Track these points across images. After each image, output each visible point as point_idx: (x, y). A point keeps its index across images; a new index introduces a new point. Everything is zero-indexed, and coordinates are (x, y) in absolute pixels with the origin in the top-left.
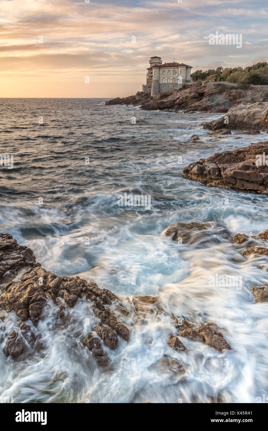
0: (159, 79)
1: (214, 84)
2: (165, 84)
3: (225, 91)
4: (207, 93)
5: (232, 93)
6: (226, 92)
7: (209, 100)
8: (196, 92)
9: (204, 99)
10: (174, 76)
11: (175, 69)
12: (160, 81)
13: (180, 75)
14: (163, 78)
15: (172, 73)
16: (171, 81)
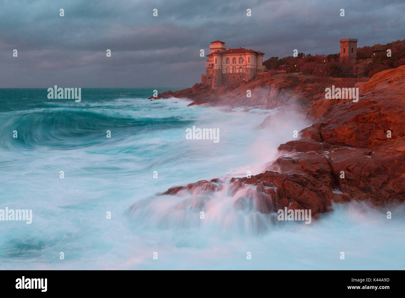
0: (222, 68)
2: (229, 73)
5: (307, 87)
6: (299, 87)
10: (240, 64)
11: (242, 56)
12: (223, 71)
13: (248, 64)
14: (227, 66)
15: (237, 60)
16: (237, 71)
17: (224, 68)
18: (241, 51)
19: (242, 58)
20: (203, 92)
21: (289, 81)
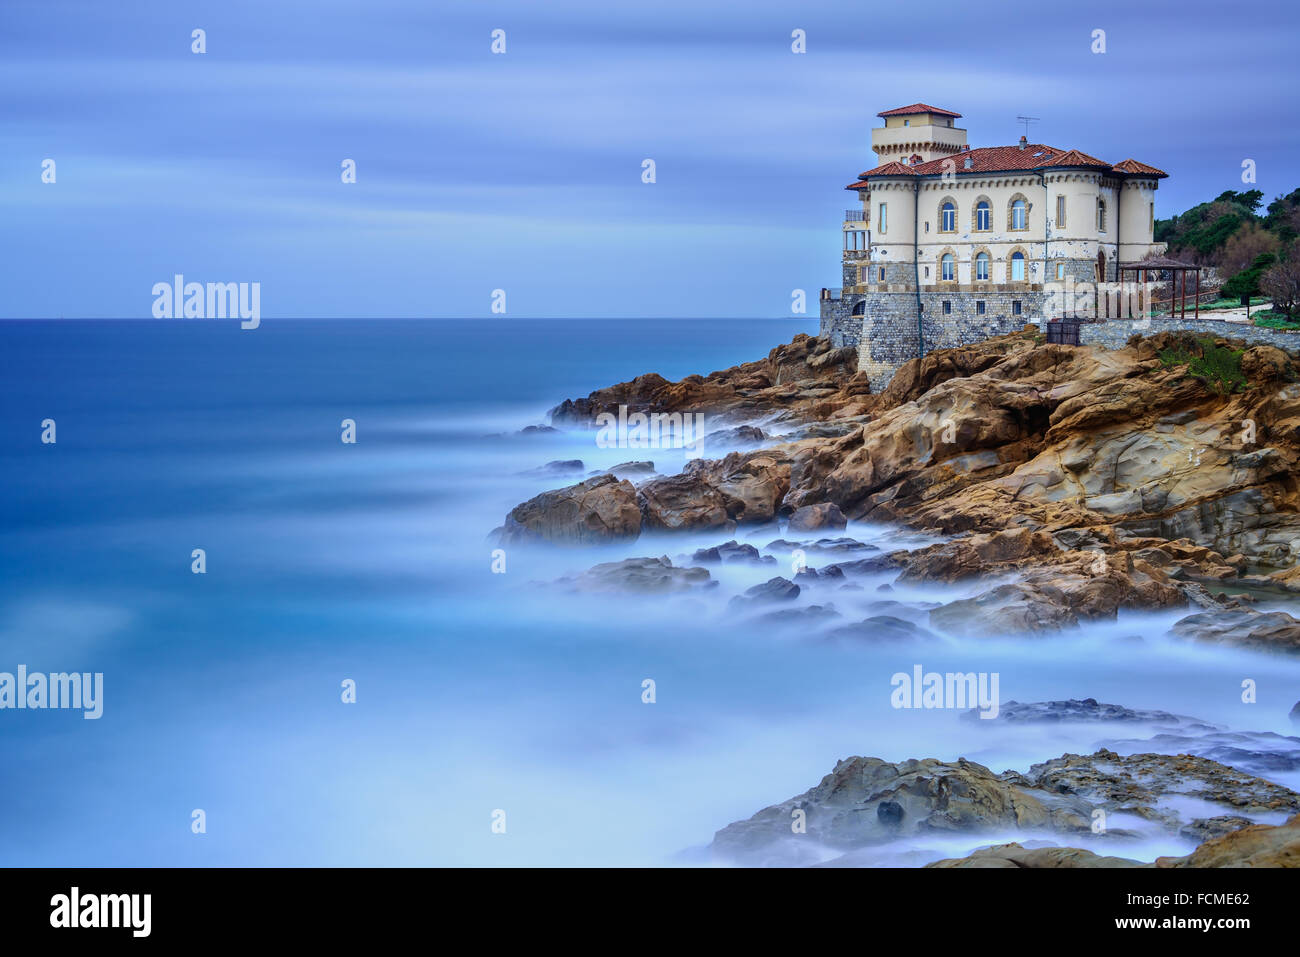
0: (918, 253)
2: (956, 288)
5: (1291, 412)
6: (1233, 409)
8: (986, 400)
10: (1013, 236)
11: (1025, 191)
12: (921, 269)
13: (1055, 233)
14: (942, 247)
15: (999, 214)
16: (999, 276)
17: (930, 255)
18: (1024, 164)
19: (1025, 200)
21: (1169, 368)
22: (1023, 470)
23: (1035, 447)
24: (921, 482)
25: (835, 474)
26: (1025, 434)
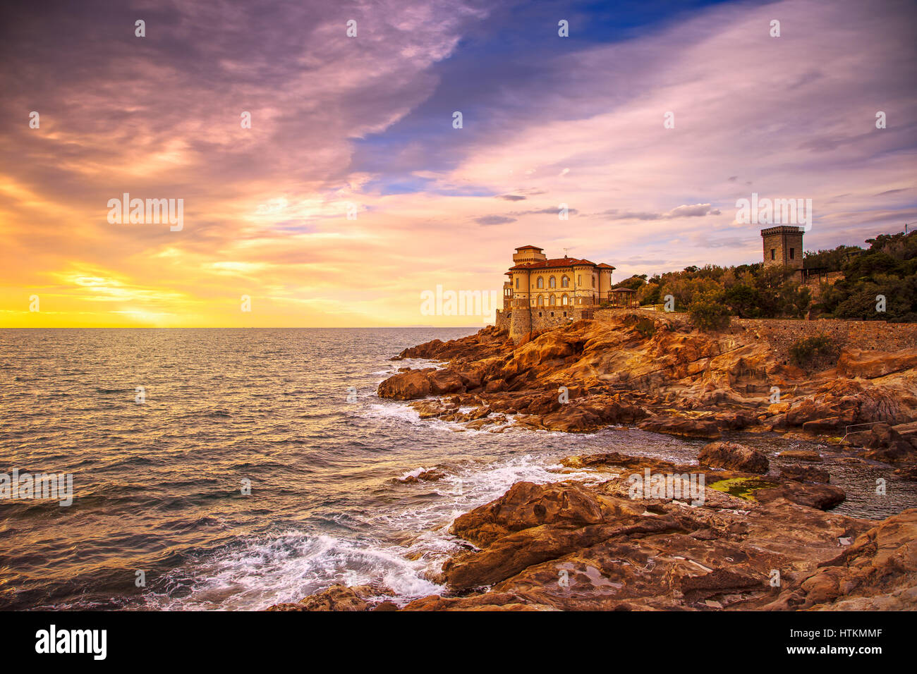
0: (530, 296)
1: (614, 317)
2: (543, 308)
3: (650, 339)
4: (592, 343)
5: (673, 343)
6: (652, 342)
7: (595, 365)
8: (559, 340)
9: (584, 362)
10: (563, 289)
11: (567, 273)
12: (531, 301)
13: (578, 288)
14: (538, 294)
15: (558, 282)
16: (559, 303)
17: (534, 296)
18: (567, 265)
19: (567, 277)
20: (496, 343)
21: (628, 327)
22: (574, 366)
23: (578, 358)
24: (536, 371)
25: (503, 369)
26: (574, 353)
